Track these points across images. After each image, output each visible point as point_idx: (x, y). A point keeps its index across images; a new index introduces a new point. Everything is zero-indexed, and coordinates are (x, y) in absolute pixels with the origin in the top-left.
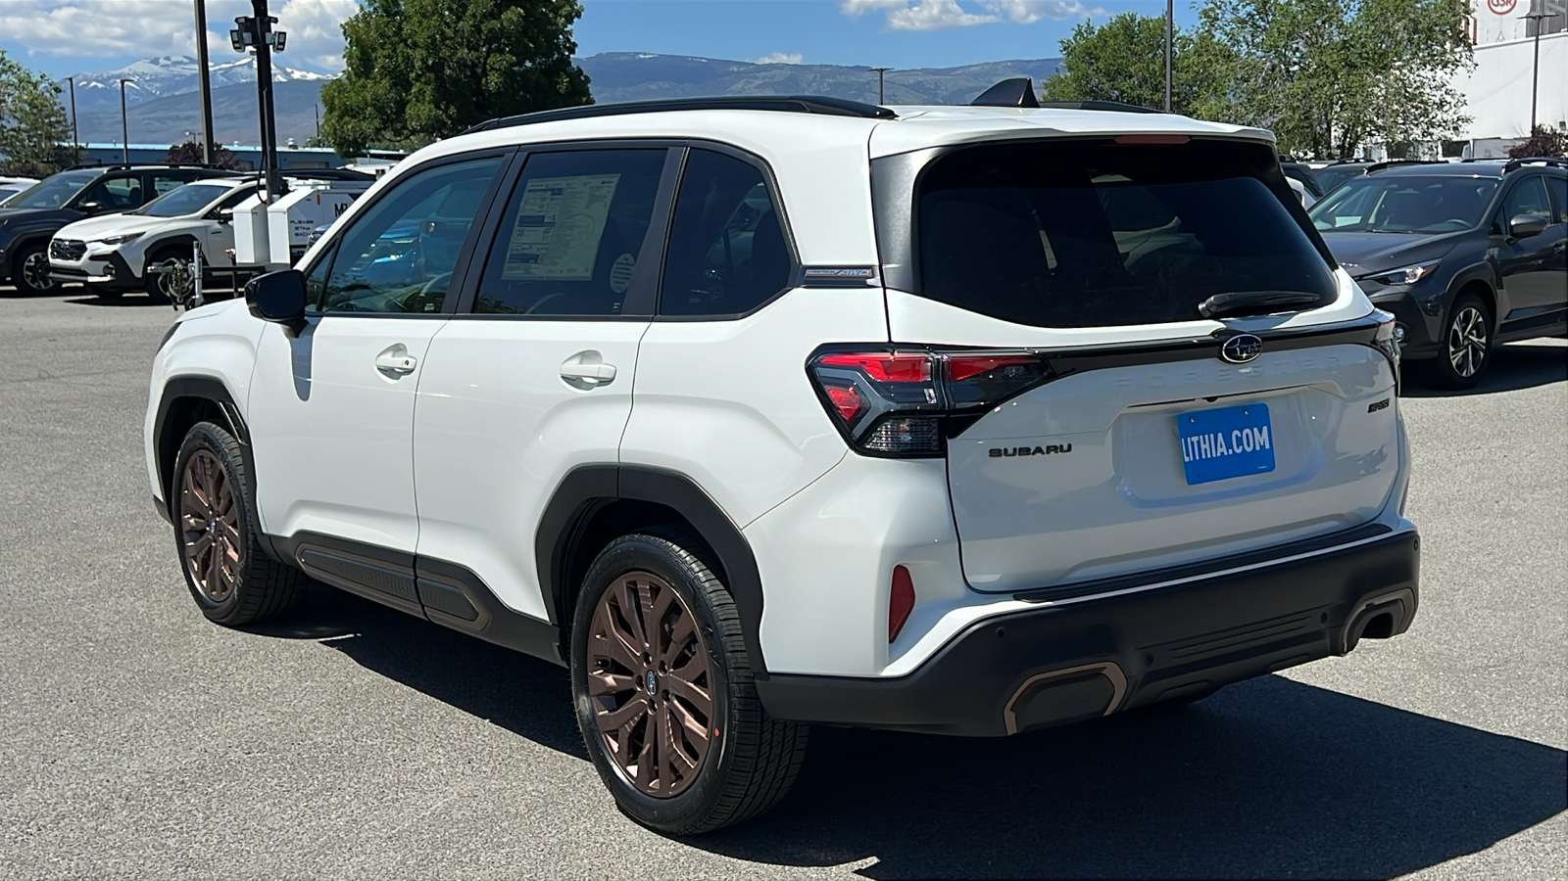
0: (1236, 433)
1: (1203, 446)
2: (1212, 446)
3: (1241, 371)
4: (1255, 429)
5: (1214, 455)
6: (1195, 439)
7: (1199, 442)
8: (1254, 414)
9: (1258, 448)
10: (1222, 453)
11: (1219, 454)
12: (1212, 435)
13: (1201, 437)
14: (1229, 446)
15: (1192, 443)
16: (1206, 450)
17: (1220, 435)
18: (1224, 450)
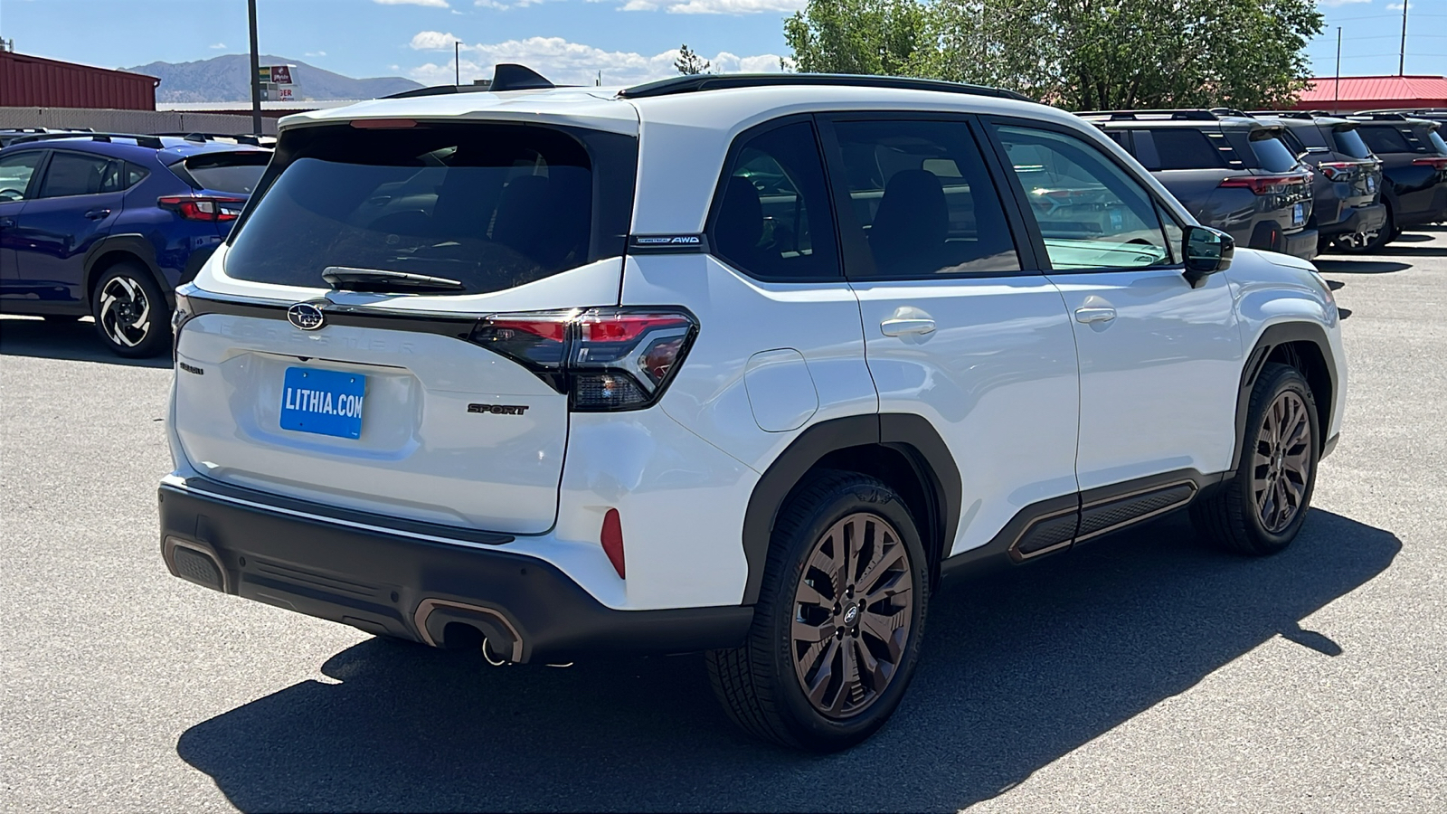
0: (343, 397)
1: (312, 401)
2: (319, 402)
3: (311, 337)
4: (357, 398)
5: (320, 411)
6: (306, 392)
7: (309, 396)
8: (356, 383)
9: (355, 416)
10: (328, 411)
11: (325, 412)
12: (322, 393)
13: (313, 392)
14: (335, 407)
15: (302, 395)
16: (314, 404)
17: (329, 394)
18: (330, 409)
